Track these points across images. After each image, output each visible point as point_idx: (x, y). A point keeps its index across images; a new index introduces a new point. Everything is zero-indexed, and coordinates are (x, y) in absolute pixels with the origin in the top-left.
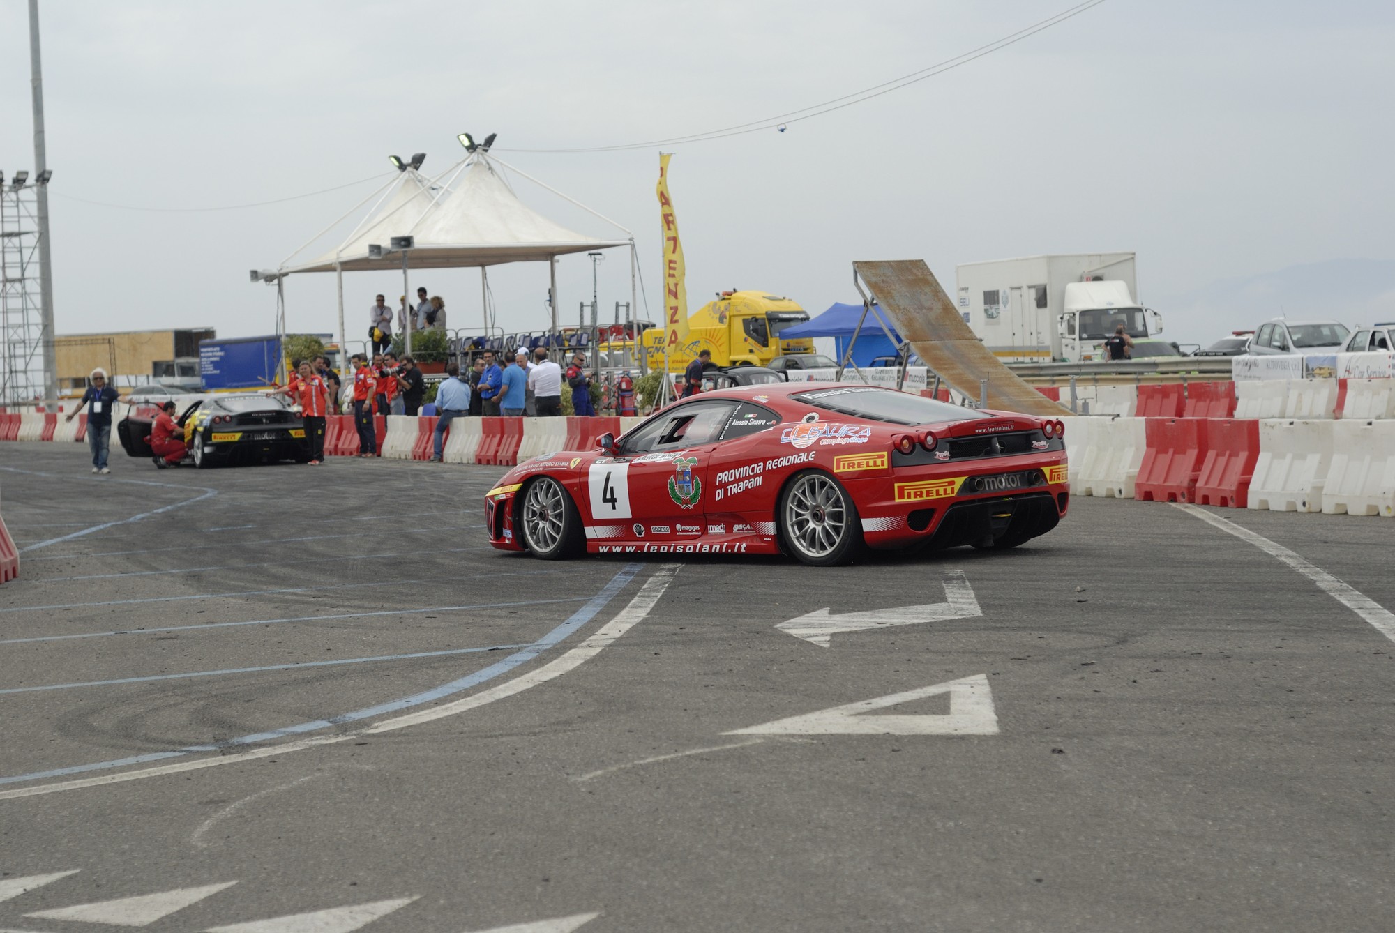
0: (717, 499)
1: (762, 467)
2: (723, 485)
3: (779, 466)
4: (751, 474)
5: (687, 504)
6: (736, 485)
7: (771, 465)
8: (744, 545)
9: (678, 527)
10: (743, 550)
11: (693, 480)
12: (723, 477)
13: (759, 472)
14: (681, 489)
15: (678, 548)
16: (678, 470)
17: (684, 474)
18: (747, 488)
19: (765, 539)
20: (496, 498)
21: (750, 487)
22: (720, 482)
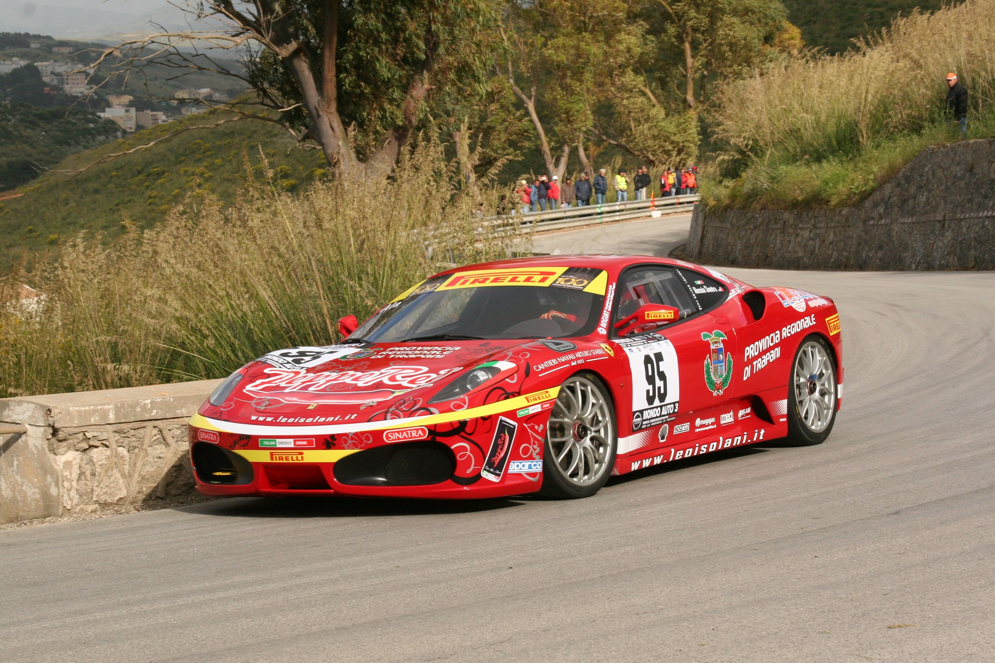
0: (745, 378)
1: (778, 336)
2: (751, 361)
3: (793, 333)
4: (772, 345)
5: (718, 389)
6: (760, 359)
7: (787, 332)
8: (763, 432)
9: (698, 422)
10: (761, 438)
11: (726, 358)
12: (750, 351)
13: (777, 342)
14: (716, 370)
15: (702, 448)
16: (712, 347)
17: (717, 351)
18: (769, 361)
19: (781, 420)
20: (521, 414)
21: (771, 361)
22: (748, 357)
